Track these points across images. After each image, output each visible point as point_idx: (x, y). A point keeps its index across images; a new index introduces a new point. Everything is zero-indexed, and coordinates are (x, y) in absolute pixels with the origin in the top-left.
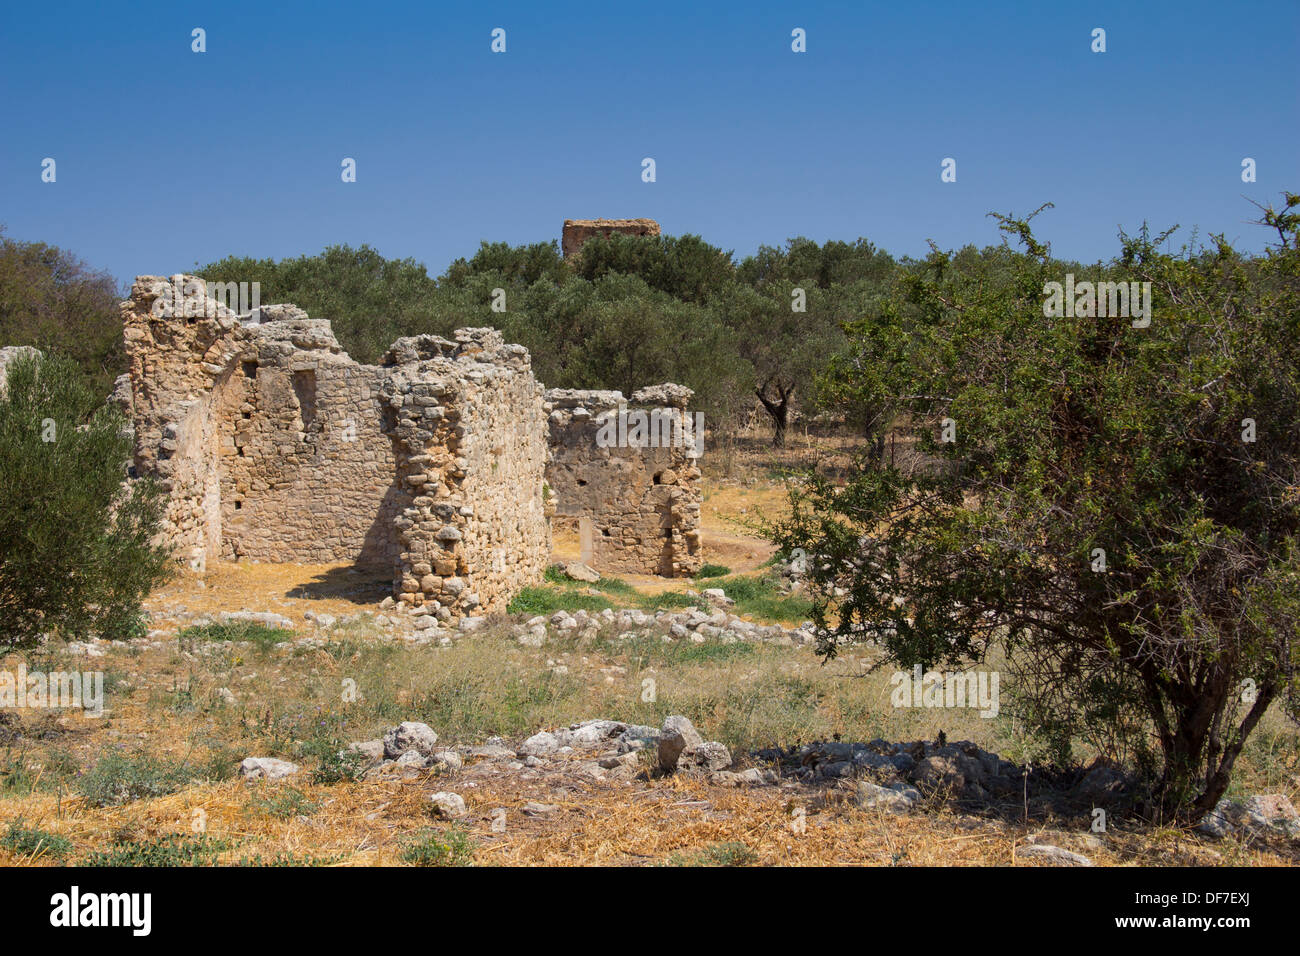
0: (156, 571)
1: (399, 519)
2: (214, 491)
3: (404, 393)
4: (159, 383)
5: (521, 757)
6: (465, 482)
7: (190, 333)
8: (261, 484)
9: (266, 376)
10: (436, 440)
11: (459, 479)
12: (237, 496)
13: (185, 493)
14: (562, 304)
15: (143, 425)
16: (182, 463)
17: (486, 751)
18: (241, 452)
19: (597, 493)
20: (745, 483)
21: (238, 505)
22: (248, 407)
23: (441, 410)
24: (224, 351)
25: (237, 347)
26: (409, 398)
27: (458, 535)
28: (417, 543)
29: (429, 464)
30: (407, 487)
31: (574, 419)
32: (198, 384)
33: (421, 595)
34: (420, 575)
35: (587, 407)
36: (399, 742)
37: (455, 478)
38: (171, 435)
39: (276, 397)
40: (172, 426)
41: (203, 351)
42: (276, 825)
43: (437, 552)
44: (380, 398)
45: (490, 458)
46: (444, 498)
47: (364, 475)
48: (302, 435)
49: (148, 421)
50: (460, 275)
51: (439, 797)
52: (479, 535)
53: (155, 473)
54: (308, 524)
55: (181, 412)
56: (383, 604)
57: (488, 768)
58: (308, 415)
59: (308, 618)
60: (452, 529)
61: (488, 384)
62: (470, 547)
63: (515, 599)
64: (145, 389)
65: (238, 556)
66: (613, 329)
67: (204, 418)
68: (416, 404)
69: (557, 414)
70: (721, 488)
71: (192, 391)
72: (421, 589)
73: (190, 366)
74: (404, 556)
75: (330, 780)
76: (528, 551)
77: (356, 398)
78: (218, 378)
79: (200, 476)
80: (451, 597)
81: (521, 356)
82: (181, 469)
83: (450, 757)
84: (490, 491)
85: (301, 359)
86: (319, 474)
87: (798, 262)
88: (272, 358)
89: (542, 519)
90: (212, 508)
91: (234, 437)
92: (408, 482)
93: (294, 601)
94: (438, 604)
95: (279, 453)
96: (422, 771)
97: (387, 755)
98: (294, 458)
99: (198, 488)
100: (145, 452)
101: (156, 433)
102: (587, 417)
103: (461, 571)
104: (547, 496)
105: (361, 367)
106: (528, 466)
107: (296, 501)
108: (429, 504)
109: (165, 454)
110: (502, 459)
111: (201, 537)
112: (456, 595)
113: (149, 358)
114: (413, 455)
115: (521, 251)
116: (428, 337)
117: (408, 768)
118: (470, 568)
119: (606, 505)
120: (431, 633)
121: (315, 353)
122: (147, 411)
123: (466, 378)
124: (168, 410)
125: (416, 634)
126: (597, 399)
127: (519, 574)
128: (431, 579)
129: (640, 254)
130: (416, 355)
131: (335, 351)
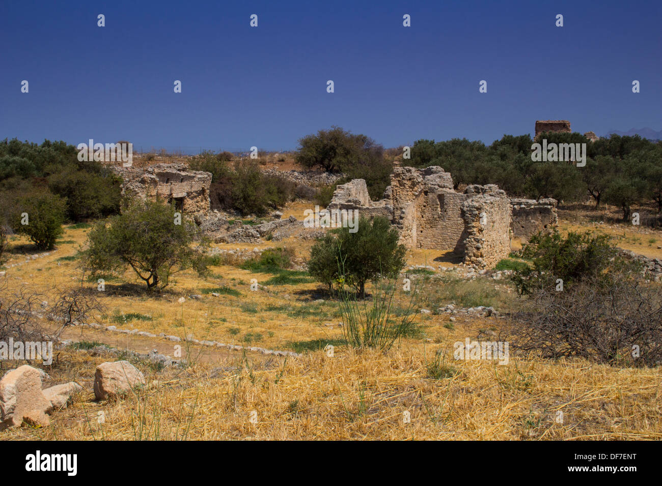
0: (403, 265)
1: (465, 242)
2: (415, 227)
3: (467, 207)
4: (400, 198)
5: (467, 312)
6: (484, 232)
7: (409, 183)
8: (428, 226)
9: (430, 195)
10: (475, 220)
11: (482, 231)
12: (421, 229)
13: (407, 229)
14: (526, 162)
15: (396, 209)
16: (406, 220)
17: (462, 311)
18: (423, 217)
19: (527, 230)
20: (581, 224)
21: (422, 232)
22: (425, 204)
23: (477, 212)
24: (418, 188)
25: (422, 187)
26: (468, 209)
27: (481, 246)
28: (470, 248)
29: (473, 227)
30: (467, 233)
31: (521, 208)
32: (411, 198)
33: (470, 262)
34: (470, 257)
35: (525, 205)
36: (447, 308)
37: (481, 231)
38: (403, 213)
39: (433, 202)
40: (404, 210)
41: (412, 188)
42: (425, 321)
43: (475, 251)
44: (461, 208)
45: (491, 224)
46: (477, 236)
47: (457, 225)
48: (440, 213)
49: (397, 208)
50: (496, 145)
51: (451, 318)
52: (487, 246)
53: (399, 223)
54: (441, 238)
55: (406, 206)
56: (460, 264)
57: (462, 314)
58: (442, 207)
59: (439, 268)
60: (479, 245)
61: (492, 203)
62: (484, 250)
63: (499, 263)
64: (396, 199)
65: (421, 246)
66: (541, 173)
67: (412, 207)
68: (470, 211)
69: (516, 206)
70: (572, 225)
71: (409, 200)
72: (470, 261)
73: (409, 193)
74: (466, 251)
75: (435, 314)
76: (503, 249)
77: (456, 203)
78: (416, 196)
79: (411, 224)
80: (478, 263)
81: (502, 193)
82: (406, 222)
83: (455, 311)
84: (491, 233)
85: (440, 191)
86: (445, 224)
87: (612, 143)
88: (432, 190)
89: (508, 239)
90: (414, 233)
91: (421, 212)
92: (468, 231)
93: (436, 262)
94: (475, 265)
95: (433, 217)
96: (450, 314)
97: (445, 310)
98: (438, 219)
99: (410, 227)
100: (396, 217)
101: (399, 212)
102: (525, 208)
103: (482, 256)
104: (510, 232)
105: (457, 194)
106: (504, 224)
107: (438, 231)
108: (473, 238)
109: (401, 218)
110: (495, 224)
111: (411, 241)
112: (480, 263)
113: (398, 191)
114: (469, 224)
115: (518, 137)
116: (477, 185)
117: (448, 313)
118: (484, 255)
119: (529, 234)
120: (472, 274)
121: (444, 189)
122: (397, 206)
123: (485, 203)
124: (403, 205)
125: (468, 274)
126: (528, 202)
127: (500, 256)
128: (473, 258)
129: (558, 139)
130: (473, 191)
131: (450, 189)
